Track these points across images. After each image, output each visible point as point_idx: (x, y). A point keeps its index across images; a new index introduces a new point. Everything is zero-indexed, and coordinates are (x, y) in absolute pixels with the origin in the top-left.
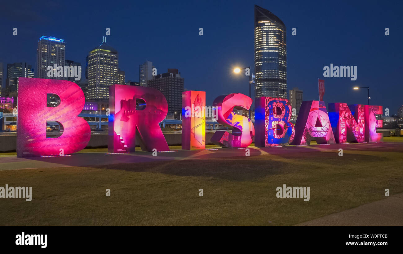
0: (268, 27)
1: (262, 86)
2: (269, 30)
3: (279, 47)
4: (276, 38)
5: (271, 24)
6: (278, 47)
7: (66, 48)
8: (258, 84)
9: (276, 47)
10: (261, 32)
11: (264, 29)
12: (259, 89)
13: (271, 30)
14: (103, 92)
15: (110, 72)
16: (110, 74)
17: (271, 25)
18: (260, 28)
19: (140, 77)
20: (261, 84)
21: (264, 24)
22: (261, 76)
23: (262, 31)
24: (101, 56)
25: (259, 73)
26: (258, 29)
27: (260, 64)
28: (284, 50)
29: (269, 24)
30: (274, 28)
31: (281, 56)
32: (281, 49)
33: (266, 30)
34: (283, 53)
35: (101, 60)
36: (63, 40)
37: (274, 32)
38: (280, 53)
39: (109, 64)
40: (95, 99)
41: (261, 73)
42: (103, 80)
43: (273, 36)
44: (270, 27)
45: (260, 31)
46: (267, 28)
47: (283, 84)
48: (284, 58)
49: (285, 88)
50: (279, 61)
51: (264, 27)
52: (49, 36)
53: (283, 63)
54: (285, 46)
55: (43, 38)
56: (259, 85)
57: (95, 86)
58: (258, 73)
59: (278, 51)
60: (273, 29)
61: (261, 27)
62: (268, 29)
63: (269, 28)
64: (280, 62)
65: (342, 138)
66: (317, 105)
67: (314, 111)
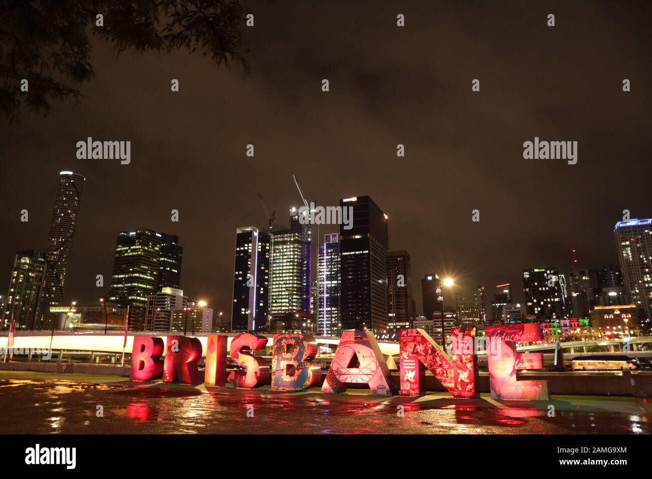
65: (408, 388)
66: (351, 337)
67: (345, 345)
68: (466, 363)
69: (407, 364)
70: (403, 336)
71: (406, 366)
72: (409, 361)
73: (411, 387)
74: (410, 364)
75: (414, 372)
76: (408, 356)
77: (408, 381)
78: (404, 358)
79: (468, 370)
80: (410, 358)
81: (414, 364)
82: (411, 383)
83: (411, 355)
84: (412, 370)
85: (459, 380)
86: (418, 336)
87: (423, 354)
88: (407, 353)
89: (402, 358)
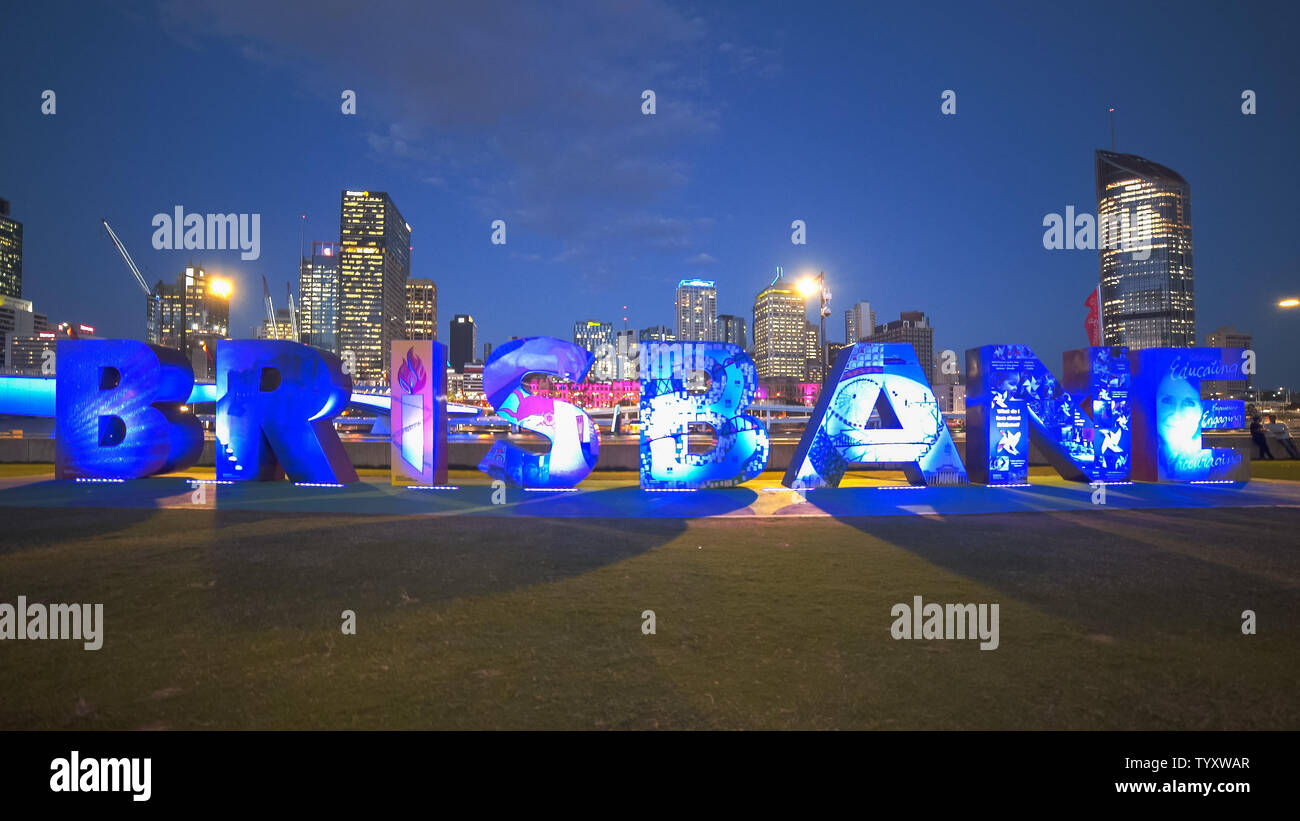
0: (1134, 193)
1: (1123, 331)
2: (1137, 201)
3: (1170, 236)
4: (1158, 215)
5: (1144, 185)
6: (1165, 235)
7: (718, 295)
8: (1110, 326)
9: (1161, 236)
10: (1115, 208)
11: (1123, 201)
12: (1114, 338)
13: (1143, 200)
14: (780, 365)
15: (792, 329)
16: (792, 333)
17: (1142, 188)
18: (1111, 201)
19: (847, 333)
20: (1117, 327)
21: (1122, 189)
22: (1117, 309)
23: (1119, 205)
24: (775, 302)
25: (1114, 302)
26: (1107, 202)
27: (1115, 281)
28: (1184, 240)
29: (1139, 187)
30: (1151, 193)
31: (1174, 256)
32: (1175, 239)
33: (1129, 202)
34: (1180, 247)
35: (774, 309)
36: (712, 283)
37: (1153, 202)
38: (1172, 249)
39: (788, 315)
40: (767, 378)
41: (1118, 301)
42: (780, 344)
43: (1150, 211)
44: (1141, 192)
45: (1111, 207)
46: (1129, 197)
47: (1183, 322)
48: (1184, 260)
49: (1191, 330)
50: (1170, 269)
51: (1122, 195)
52: (692, 278)
53: (1181, 272)
54: (1187, 232)
55: (683, 282)
56: (1114, 328)
57: (766, 356)
58: (1110, 303)
59: (1165, 246)
60: (1149, 197)
61: (1116, 197)
62: (1134, 199)
63: (1136, 195)
64: (1172, 269)
65: (1006, 468)
66: (876, 357)
67: (861, 377)
68: (1117, 416)
69: (1004, 418)
70: (997, 359)
71: (1001, 421)
72: (1007, 412)
73: (1011, 466)
74: (1010, 418)
75: (1019, 434)
76: (1007, 402)
77: (1005, 452)
78: (998, 407)
79: (1120, 430)
80: (1010, 405)
81: (1019, 418)
82: (1012, 457)
83: (1012, 399)
84: (1014, 431)
85: (1104, 450)
86: (1028, 360)
87: (1037, 397)
88: (1006, 394)
89: (993, 405)
